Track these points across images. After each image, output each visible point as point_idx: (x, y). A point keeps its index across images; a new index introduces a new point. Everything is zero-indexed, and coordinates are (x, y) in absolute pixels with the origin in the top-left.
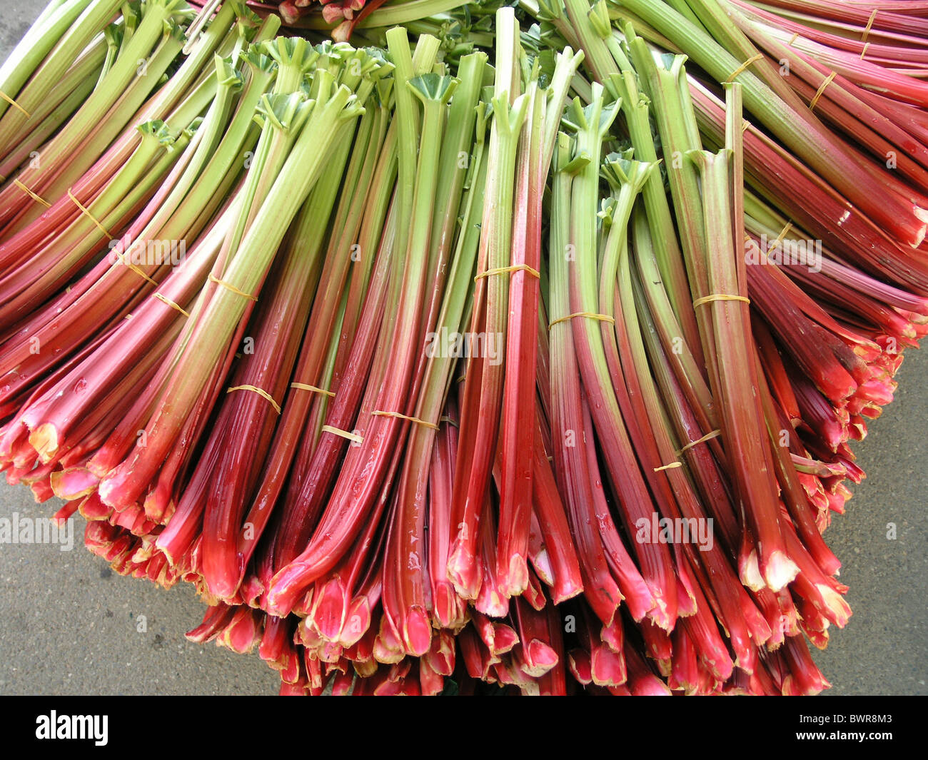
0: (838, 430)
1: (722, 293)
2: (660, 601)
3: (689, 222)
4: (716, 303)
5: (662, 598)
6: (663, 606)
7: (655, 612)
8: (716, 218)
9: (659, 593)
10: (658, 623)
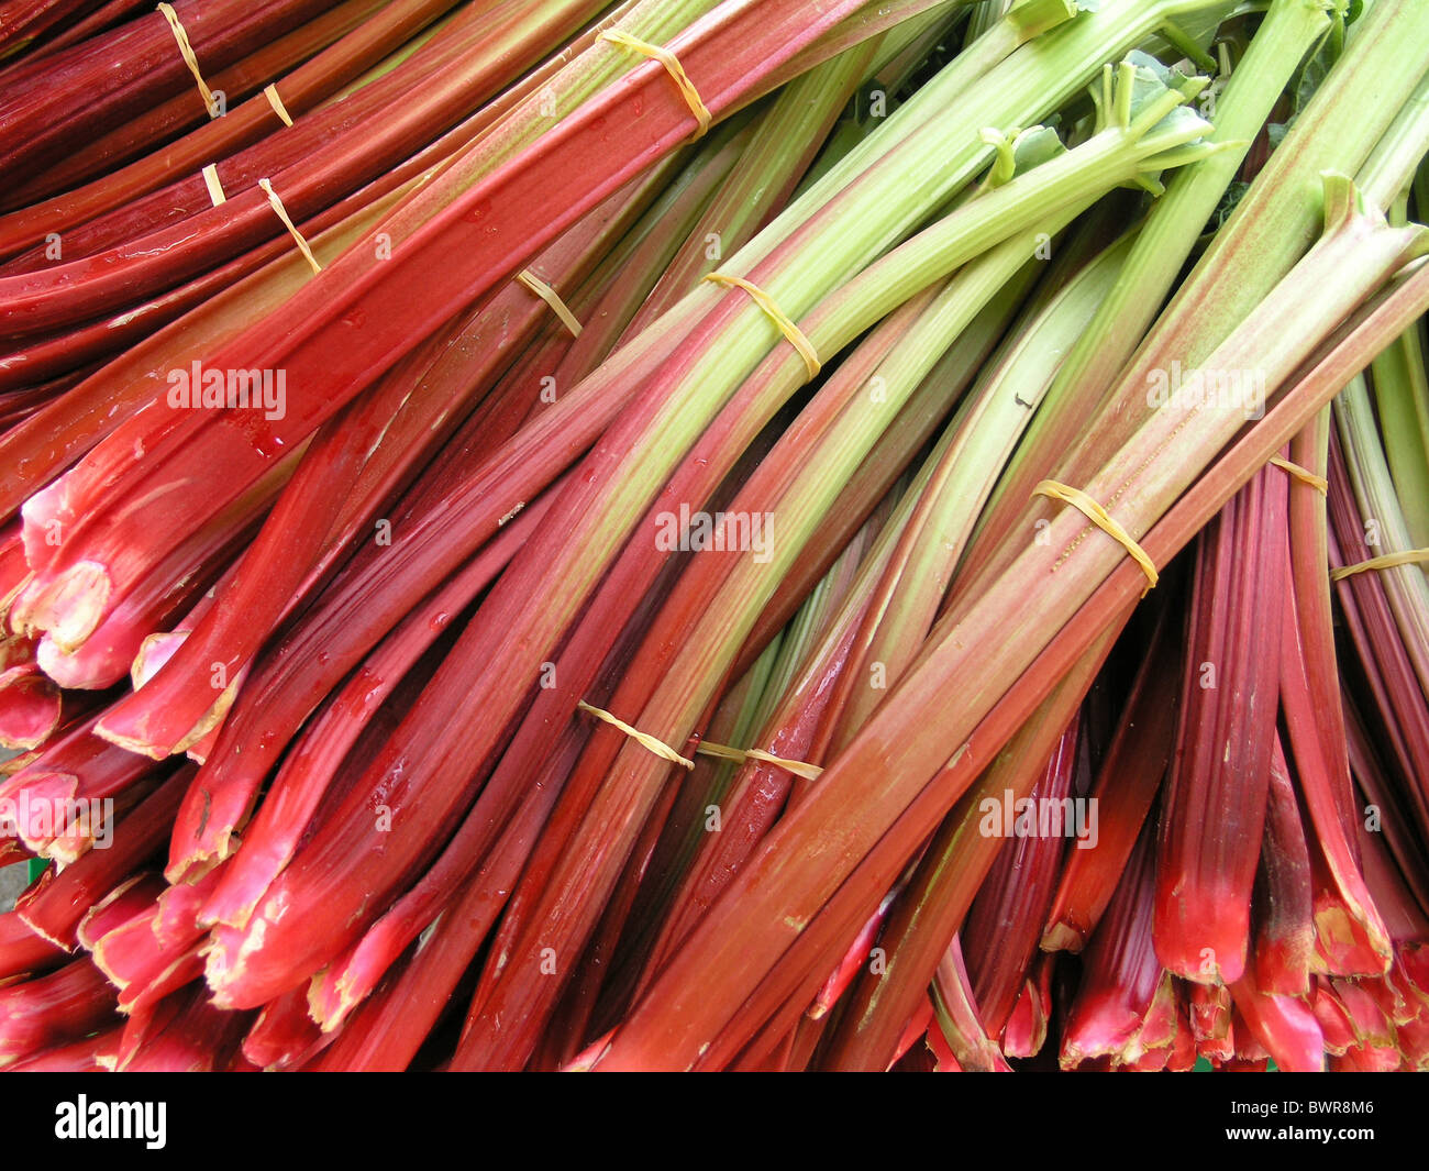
0: (1115, 1030)
1: (1105, 503)
2: (260, 927)
3: (1187, 316)
4: (1068, 511)
5: (270, 927)
6: (254, 942)
7: (230, 939)
8: (1253, 349)
9: (277, 910)
10: (209, 961)
